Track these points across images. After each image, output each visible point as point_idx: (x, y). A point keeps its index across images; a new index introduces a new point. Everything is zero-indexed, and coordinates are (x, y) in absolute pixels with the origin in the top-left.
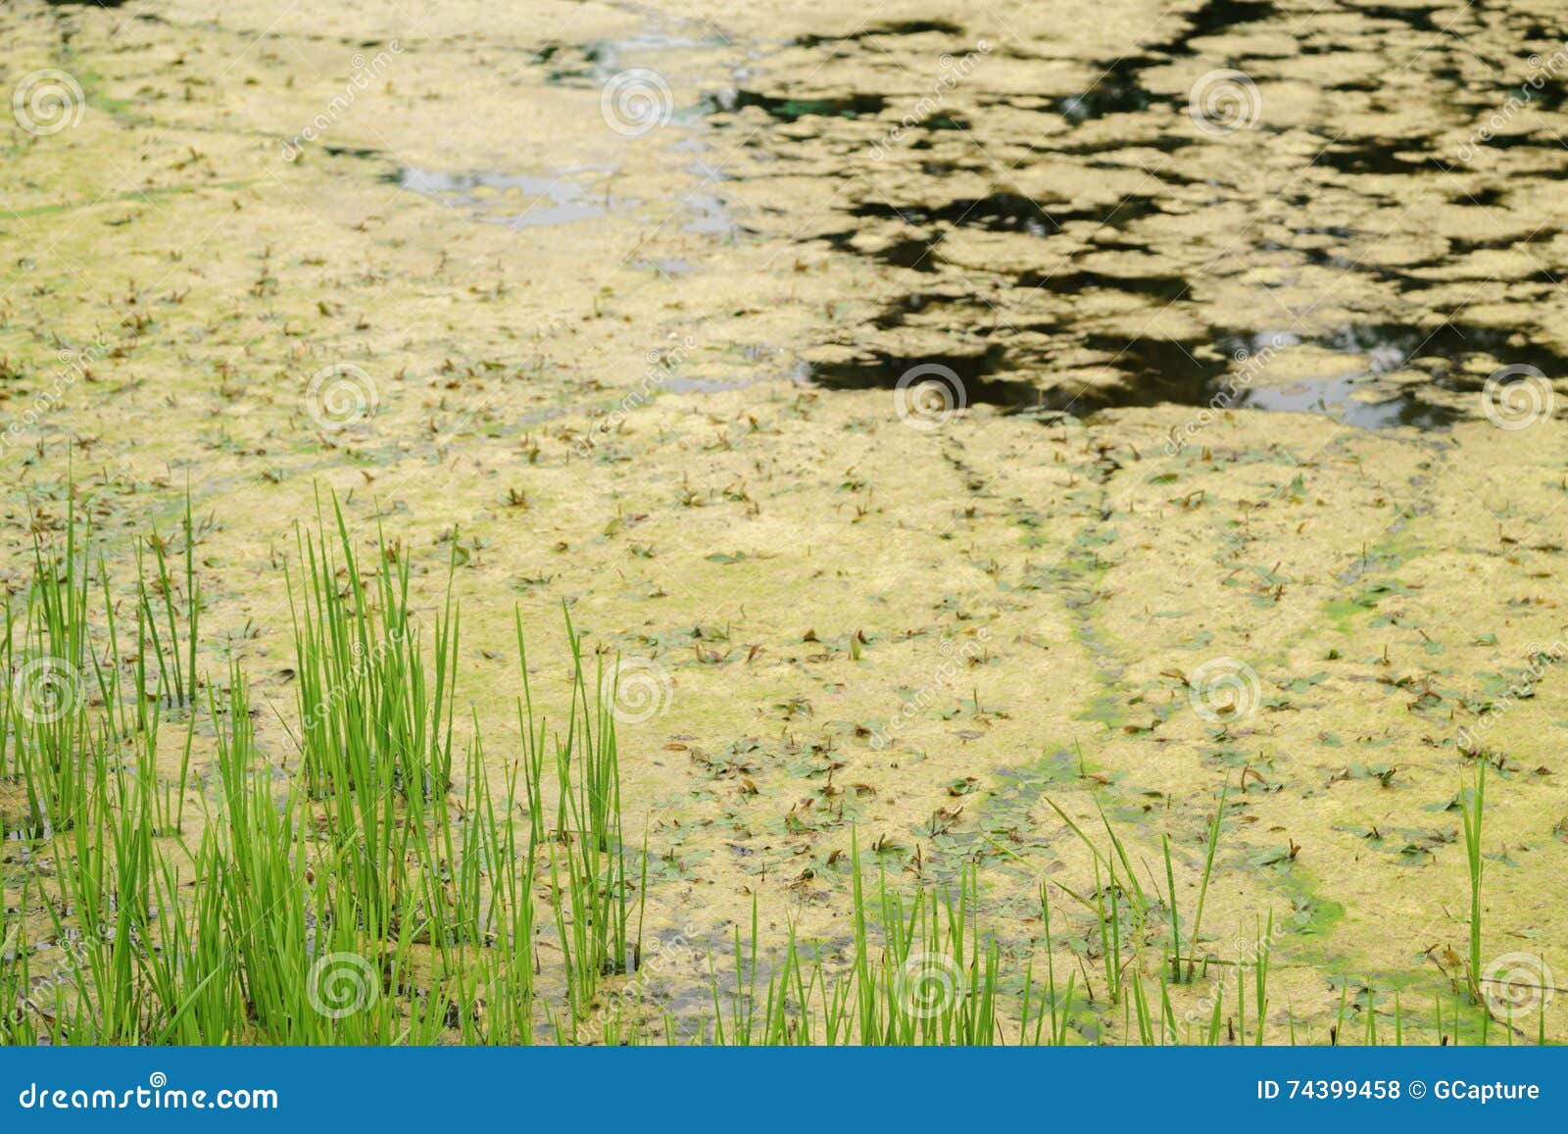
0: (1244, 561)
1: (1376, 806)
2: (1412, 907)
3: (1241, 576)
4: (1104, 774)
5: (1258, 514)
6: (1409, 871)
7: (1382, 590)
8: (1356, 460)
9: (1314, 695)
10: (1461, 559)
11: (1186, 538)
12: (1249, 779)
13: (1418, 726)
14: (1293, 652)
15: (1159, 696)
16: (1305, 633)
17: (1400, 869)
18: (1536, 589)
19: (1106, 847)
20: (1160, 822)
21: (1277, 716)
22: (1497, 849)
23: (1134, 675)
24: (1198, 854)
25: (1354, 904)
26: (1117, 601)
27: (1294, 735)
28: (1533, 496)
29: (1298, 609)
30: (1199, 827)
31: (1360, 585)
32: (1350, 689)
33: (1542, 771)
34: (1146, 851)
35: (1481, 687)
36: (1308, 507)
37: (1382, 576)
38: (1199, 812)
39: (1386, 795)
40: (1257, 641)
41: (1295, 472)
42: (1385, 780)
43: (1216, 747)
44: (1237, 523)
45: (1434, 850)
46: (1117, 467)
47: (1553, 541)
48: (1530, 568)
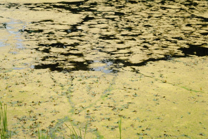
0: (90, 91)
1: (108, 123)
2: (112, 136)
3: (90, 93)
4: (72, 120)
5: (92, 85)
6: (112, 131)
7: (108, 94)
8: (105, 77)
9: (99, 108)
10: (119, 90)
11: (83, 88)
12: (91, 120)
13: (113, 112)
14: (97, 103)
15: (79, 109)
16: (99, 100)
17: (111, 131)
18: (128, 94)
19: (72, 129)
20: (79, 126)
21: (95, 111)
22: (123, 128)
23: (76, 106)
24: (84, 130)
25: (105, 136)
26: (73, 97)
27: (97, 114)
28: (128, 81)
29: (97, 97)
30: (85, 126)
31: (105, 94)
32: (104, 108)
33: (129, 118)
34: (78, 130)
35: (121, 107)
36: (99, 84)
37: (108, 93)
38: (84, 124)
39: (109, 121)
40: (92, 101)
41: (97, 79)
42: (109, 119)
43: (87, 116)
44: (89, 86)
45: (115, 129)
46: (74, 79)
47: (130, 88)
48: (128, 91)
